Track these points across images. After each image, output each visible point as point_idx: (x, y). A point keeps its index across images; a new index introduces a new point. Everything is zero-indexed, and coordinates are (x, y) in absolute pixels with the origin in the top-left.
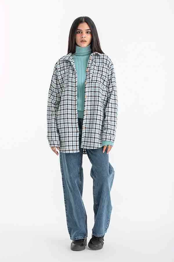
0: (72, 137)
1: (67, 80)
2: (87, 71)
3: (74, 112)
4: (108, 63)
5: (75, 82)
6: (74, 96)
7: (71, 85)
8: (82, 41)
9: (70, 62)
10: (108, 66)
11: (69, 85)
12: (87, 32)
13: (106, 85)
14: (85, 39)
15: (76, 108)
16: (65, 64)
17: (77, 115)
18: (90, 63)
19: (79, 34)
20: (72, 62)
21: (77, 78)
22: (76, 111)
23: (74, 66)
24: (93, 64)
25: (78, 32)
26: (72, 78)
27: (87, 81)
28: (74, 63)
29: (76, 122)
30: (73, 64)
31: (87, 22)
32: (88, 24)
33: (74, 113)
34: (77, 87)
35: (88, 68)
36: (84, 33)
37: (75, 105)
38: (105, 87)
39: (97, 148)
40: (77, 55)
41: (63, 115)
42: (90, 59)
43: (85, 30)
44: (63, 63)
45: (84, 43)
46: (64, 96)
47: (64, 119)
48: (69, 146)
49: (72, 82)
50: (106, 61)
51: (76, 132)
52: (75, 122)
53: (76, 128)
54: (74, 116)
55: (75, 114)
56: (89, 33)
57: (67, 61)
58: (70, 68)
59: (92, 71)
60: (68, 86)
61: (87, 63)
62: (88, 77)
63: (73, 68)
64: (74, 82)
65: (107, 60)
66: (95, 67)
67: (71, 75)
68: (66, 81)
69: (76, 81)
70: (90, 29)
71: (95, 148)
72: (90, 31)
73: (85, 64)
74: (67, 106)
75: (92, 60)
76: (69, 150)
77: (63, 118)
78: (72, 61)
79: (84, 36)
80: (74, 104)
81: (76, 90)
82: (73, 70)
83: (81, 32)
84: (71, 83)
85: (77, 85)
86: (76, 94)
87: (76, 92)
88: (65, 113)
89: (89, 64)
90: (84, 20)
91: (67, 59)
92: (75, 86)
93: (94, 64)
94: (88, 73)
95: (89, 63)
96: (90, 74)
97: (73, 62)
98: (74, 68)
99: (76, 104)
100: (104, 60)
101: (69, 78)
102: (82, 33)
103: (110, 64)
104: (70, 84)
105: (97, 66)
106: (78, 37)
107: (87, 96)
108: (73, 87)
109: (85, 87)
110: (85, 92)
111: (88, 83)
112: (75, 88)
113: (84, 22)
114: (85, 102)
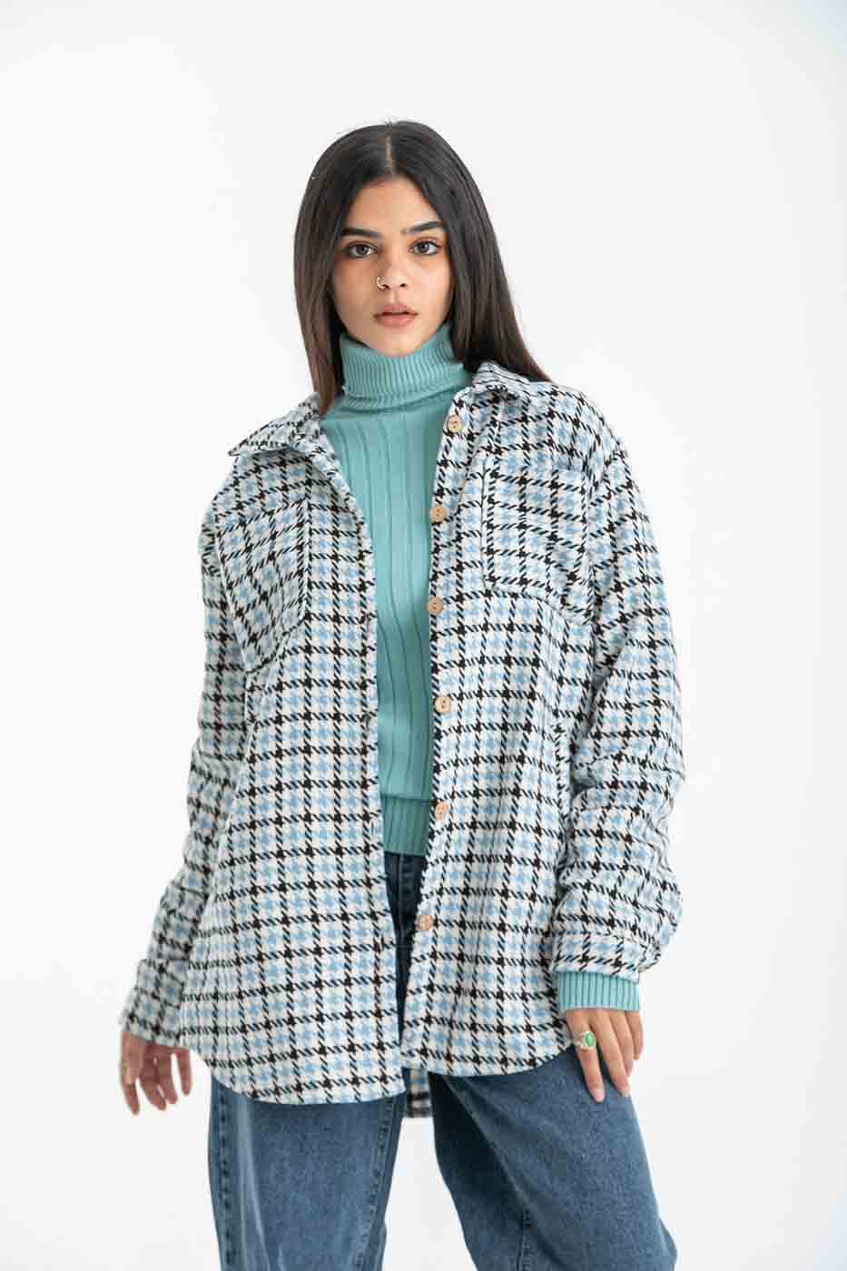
0: (348, 982)
1: (300, 573)
2: (434, 516)
3: (351, 801)
4: (582, 448)
5: (362, 587)
6: (351, 685)
7: (329, 610)
8: (386, 314)
9: (307, 460)
10: (585, 464)
11: (315, 609)
12: (420, 247)
13: (583, 605)
14: (408, 299)
15: (371, 774)
16: (272, 477)
17: (377, 822)
18: (452, 456)
20: (319, 458)
21: (368, 560)
22: (372, 791)
23: (338, 477)
24: (478, 469)
25: (349, 247)
26: (335, 557)
27: (446, 586)
28: (334, 457)
29: (374, 874)
30: (329, 466)
31: (410, 176)
33: (358, 810)
34: (374, 621)
35: (440, 493)
36: (398, 250)
37: (364, 752)
38: (581, 618)
39: (526, 1068)
40: (357, 405)
41: (272, 829)
42: (450, 434)
43: (403, 232)
44: (257, 470)
45: (397, 326)
46: (279, 687)
47: (280, 854)
48: (322, 1051)
49: (335, 586)
50: (569, 427)
51: (376, 948)
52: (361, 875)
53: (373, 916)
54: (353, 834)
55: (366, 817)
56: (432, 249)
57: (282, 452)
58: (314, 500)
59: (473, 519)
60: (308, 616)
61: (433, 462)
62: (446, 560)
63: (335, 495)
64: (349, 588)
65: (576, 422)
66: (500, 484)
67: (324, 544)
68: (295, 581)
69: (369, 576)
70: (444, 225)
71: (511, 1069)
72: (438, 234)
73: (417, 468)
74: (300, 758)
75: (470, 437)
76: (327, 1084)
77: (273, 847)
78: (320, 450)
79: (395, 278)
80: (357, 744)
81: (372, 640)
82: (335, 508)
83: (370, 246)
84: (329, 593)
85: (371, 608)
86: (371, 673)
87: (371, 657)
88: (286, 813)
89: (450, 471)
90: (389, 161)
91: (283, 440)
92: (357, 613)
93: (490, 465)
94: (444, 527)
95: (445, 463)
96: (459, 538)
97: (330, 450)
98: (344, 489)
99: (371, 740)
100: (556, 421)
101: (315, 563)
102: (380, 252)
103: (603, 452)
104: (322, 603)
105: (509, 479)
106: (356, 284)
107: (449, 695)
108: (342, 619)
109: (431, 633)
110: (435, 665)
111: (454, 604)
112: (356, 629)
113: (388, 173)
114: (437, 741)
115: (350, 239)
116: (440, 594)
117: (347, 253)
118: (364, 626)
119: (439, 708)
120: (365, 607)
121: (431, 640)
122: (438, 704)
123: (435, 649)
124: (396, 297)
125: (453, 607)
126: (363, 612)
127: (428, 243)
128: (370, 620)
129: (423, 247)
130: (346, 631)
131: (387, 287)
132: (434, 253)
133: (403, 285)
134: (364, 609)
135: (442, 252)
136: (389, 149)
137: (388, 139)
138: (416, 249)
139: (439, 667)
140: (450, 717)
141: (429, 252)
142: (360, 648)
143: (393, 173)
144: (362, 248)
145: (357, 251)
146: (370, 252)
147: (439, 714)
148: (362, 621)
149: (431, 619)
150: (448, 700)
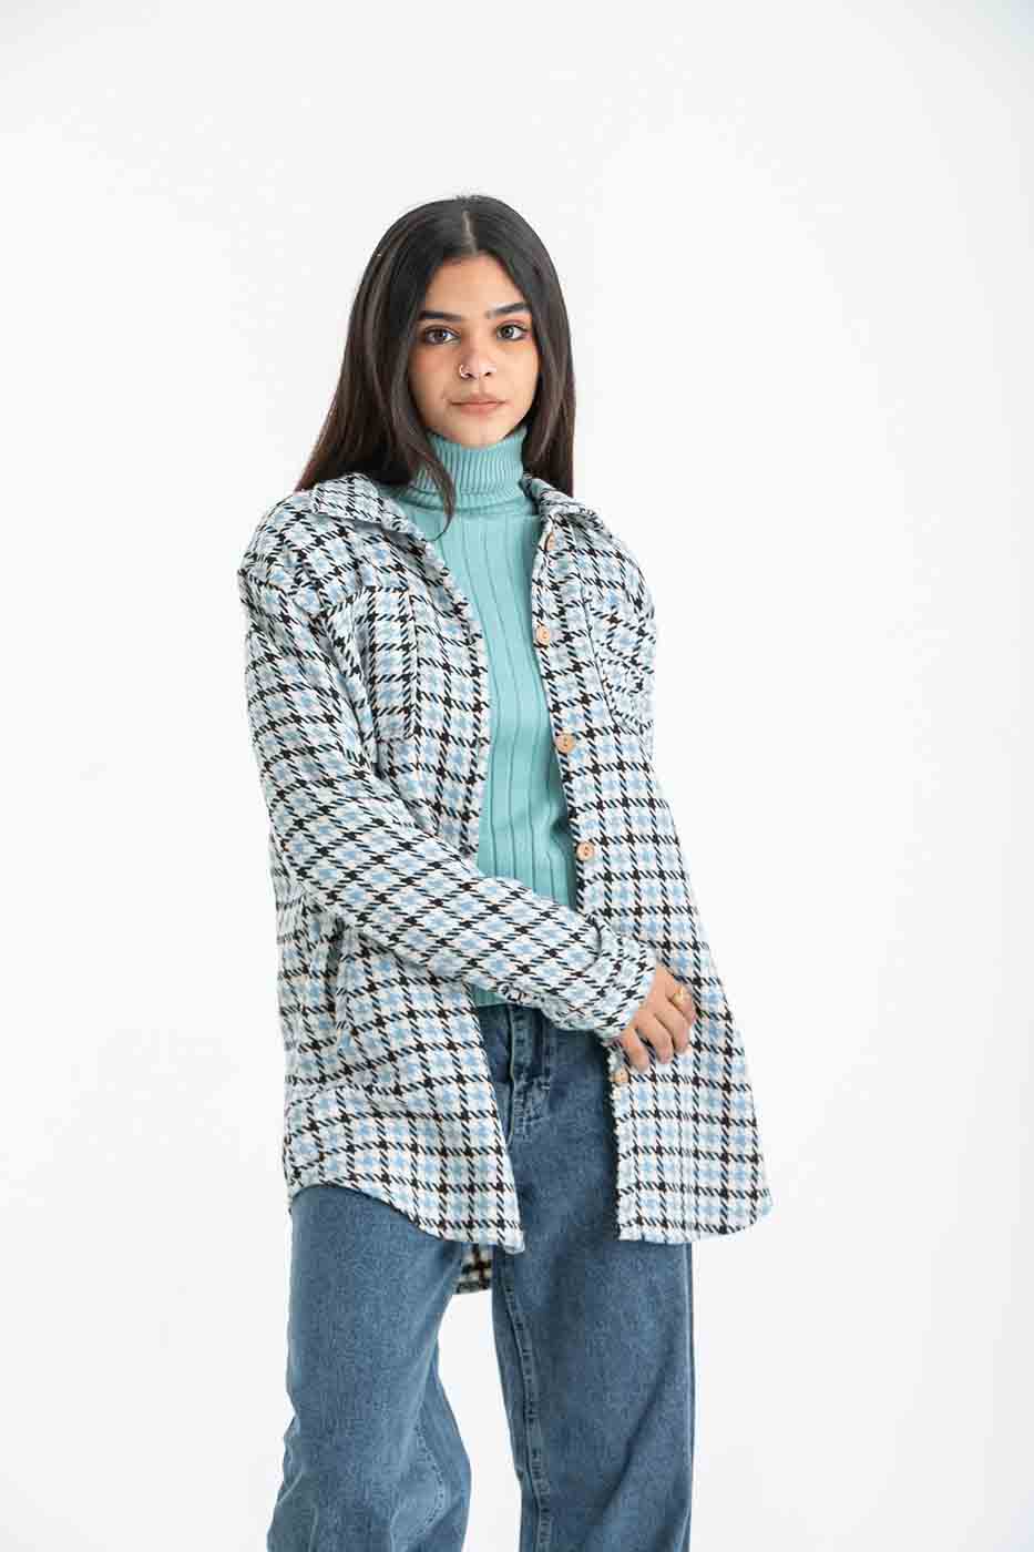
7: (438, 727)
8: (467, 403)
11: (425, 723)
12: (504, 332)
14: (493, 388)
19: (442, 349)
25: (429, 330)
27: (572, 720)
31: (494, 254)
32: (503, 264)
36: (481, 335)
42: (546, 552)
43: (488, 315)
56: (516, 333)
60: (417, 730)
64: (461, 705)
70: (530, 307)
72: (524, 316)
79: (480, 366)
83: (449, 330)
84: (439, 708)
90: (469, 237)
92: (469, 736)
94: (550, 652)
96: (576, 667)
102: (461, 337)
104: (432, 716)
107: (591, 841)
108: (450, 739)
109: (563, 773)
110: (573, 808)
111: (584, 740)
112: (466, 752)
113: (470, 252)
114: (580, 891)
115: (429, 323)
116: (568, 729)
117: (424, 339)
118: (474, 751)
119: (582, 857)
120: (479, 731)
121: (564, 781)
122: (580, 852)
123: (571, 790)
124: (482, 387)
125: (584, 743)
126: (475, 735)
127: (509, 327)
128: (482, 745)
129: (507, 331)
130: (454, 754)
131: (470, 375)
132: (520, 338)
133: (488, 374)
134: (477, 732)
135: (529, 336)
136: (468, 225)
137: (465, 213)
138: (499, 334)
139: (578, 811)
140: (593, 864)
141: (514, 337)
142: (467, 775)
143: (474, 249)
144: (440, 333)
145: (435, 336)
146: (449, 337)
147: (582, 862)
148: (473, 746)
149: (559, 756)
150: (589, 845)
